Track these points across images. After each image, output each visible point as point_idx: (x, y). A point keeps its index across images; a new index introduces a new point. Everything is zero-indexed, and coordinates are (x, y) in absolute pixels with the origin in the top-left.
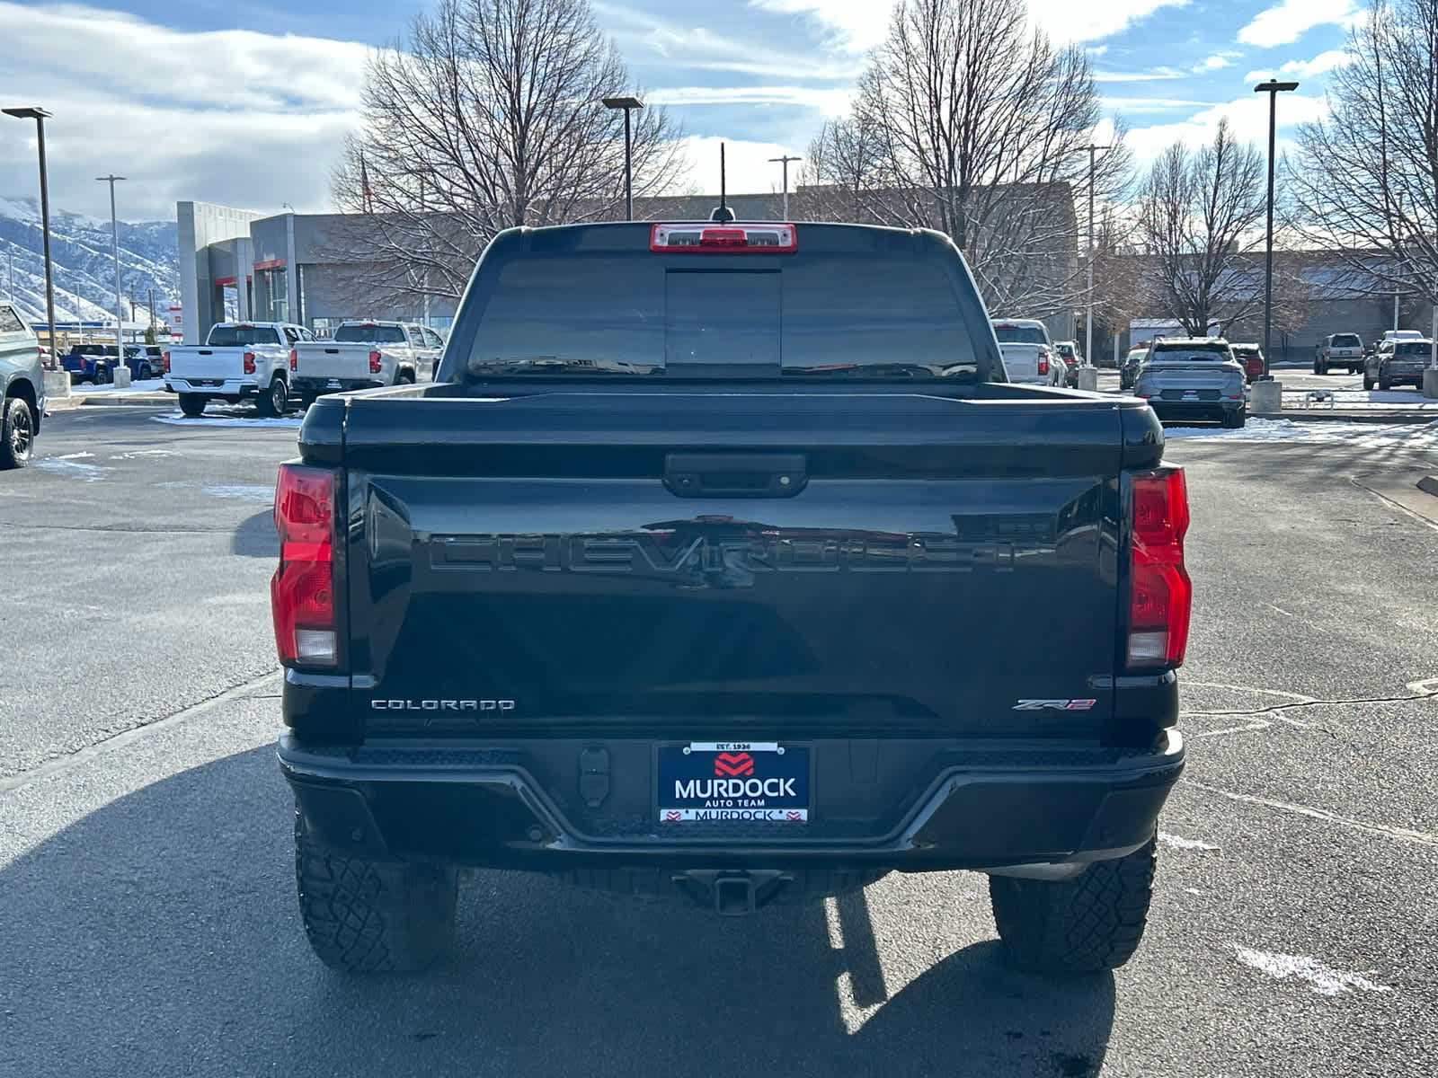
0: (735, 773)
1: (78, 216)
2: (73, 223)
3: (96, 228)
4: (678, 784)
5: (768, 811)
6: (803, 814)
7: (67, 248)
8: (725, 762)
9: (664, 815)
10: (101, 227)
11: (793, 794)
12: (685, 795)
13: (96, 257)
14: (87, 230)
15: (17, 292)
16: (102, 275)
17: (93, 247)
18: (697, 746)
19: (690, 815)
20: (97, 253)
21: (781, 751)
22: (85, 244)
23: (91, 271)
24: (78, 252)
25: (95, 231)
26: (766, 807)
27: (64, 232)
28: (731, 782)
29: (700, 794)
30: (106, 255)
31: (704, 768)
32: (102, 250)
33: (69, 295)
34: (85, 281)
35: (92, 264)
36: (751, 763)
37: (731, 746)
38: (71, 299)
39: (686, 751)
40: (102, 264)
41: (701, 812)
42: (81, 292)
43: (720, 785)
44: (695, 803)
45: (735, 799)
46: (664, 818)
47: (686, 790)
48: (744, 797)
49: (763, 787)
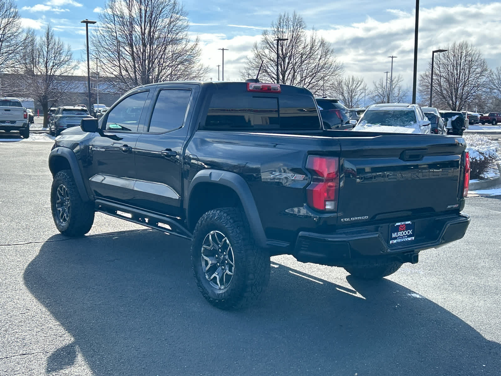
0: (402, 230)
5: (408, 238)
6: (413, 238)
8: (401, 227)
11: (412, 233)
18: (398, 224)
19: (395, 241)
21: (411, 223)
28: (402, 232)
29: (397, 236)
31: (397, 229)
36: (406, 227)
37: (403, 223)
39: (395, 225)
41: (397, 240)
43: (400, 234)
44: (395, 238)
45: (402, 236)
46: (391, 243)
47: (394, 235)
48: (404, 235)
49: (407, 233)
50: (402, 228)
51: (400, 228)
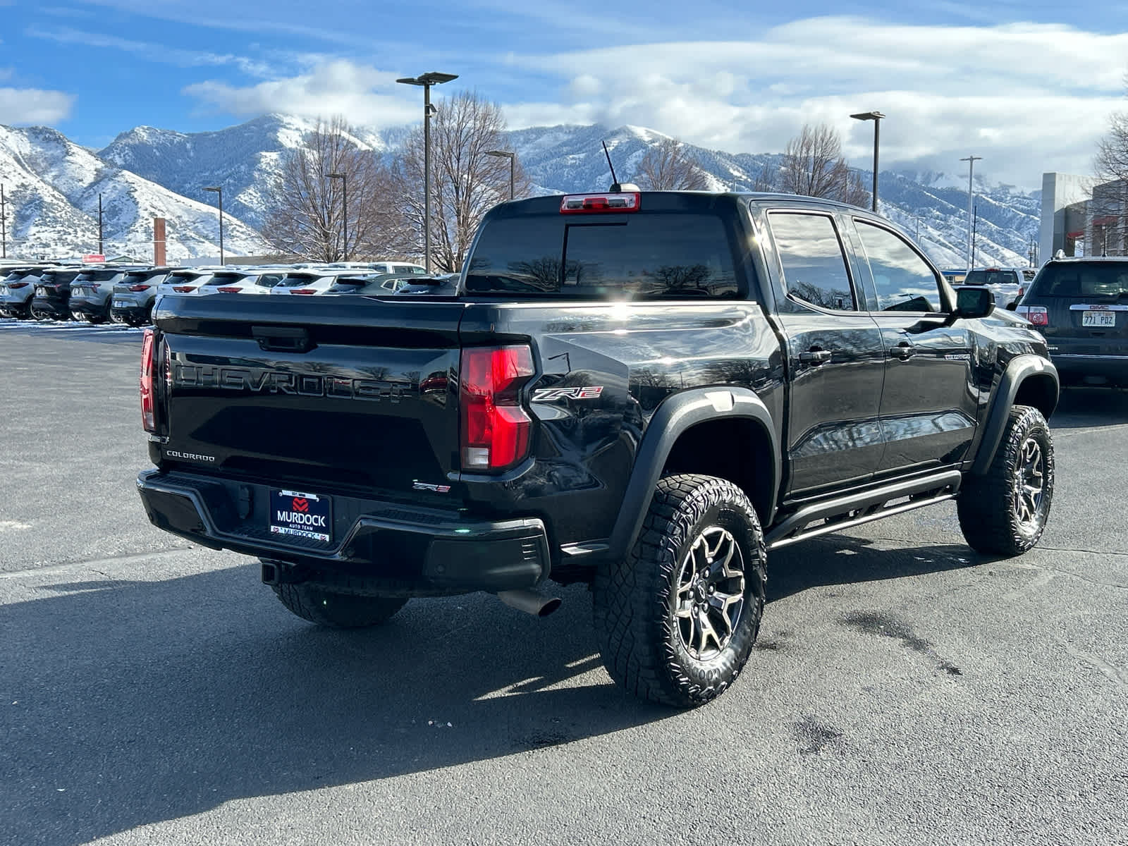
0: (301, 510)
1: (1013, 187)
2: (1009, 193)
3: (1026, 196)
4: (279, 512)
5: (313, 533)
6: (327, 538)
7: (1002, 212)
8: (297, 502)
9: (273, 528)
10: (1030, 194)
11: (324, 525)
12: (282, 520)
13: (1024, 218)
14: (1019, 197)
15: (961, 247)
16: (1027, 232)
17: (1022, 211)
18: (286, 493)
19: (282, 530)
20: (1023, 215)
21: (318, 500)
22: (1016, 208)
23: (1018, 229)
24: (1010, 215)
25: (1025, 198)
26: (314, 531)
27: (1001, 200)
28: (300, 514)
29: (288, 520)
30: (1031, 216)
31: (288, 504)
32: (1028, 212)
33: (1000, 248)
34: (1014, 237)
35: (1021, 223)
36: (307, 505)
37: (297, 494)
38: (1001, 251)
39: (281, 494)
40: (1027, 223)
41: (287, 529)
42: (1008, 245)
43: (295, 516)
44: (285, 524)
45: (301, 525)
46: (272, 530)
47: (282, 516)
48: (305, 524)
49: (312, 519)
50: (301, 506)
51: (294, 503)
